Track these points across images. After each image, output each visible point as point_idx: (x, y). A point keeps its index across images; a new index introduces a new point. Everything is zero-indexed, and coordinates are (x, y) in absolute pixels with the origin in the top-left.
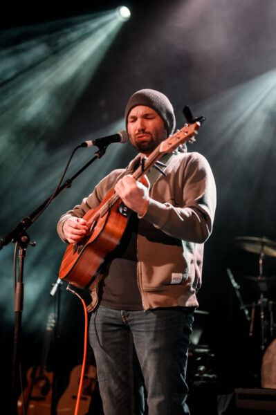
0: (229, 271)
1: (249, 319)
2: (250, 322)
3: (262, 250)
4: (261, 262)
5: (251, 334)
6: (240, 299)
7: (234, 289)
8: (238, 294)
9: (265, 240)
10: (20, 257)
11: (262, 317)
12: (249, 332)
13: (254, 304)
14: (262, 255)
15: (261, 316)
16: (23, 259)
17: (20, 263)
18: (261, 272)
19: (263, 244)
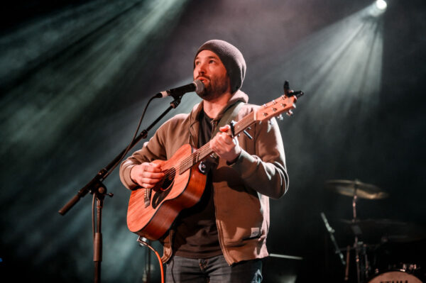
0: (323, 216)
1: (344, 263)
2: (345, 266)
3: (355, 194)
4: (354, 205)
5: (346, 279)
6: (335, 244)
7: (328, 233)
8: (333, 238)
9: (358, 183)
10: (98, 208)
11: (358, 260)
12: (345, 276)
13: (349, 248)
14: (355, 197)
15: (356, 259)
16: (100, 210)
17: (98, 214)
18: (355, 215)
19: (356, 187)
